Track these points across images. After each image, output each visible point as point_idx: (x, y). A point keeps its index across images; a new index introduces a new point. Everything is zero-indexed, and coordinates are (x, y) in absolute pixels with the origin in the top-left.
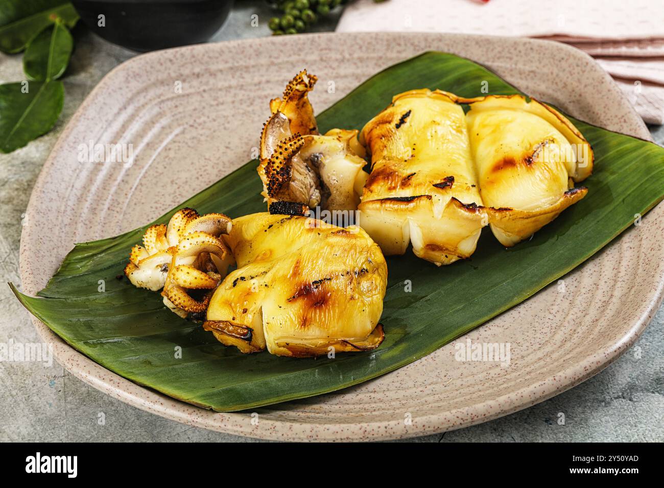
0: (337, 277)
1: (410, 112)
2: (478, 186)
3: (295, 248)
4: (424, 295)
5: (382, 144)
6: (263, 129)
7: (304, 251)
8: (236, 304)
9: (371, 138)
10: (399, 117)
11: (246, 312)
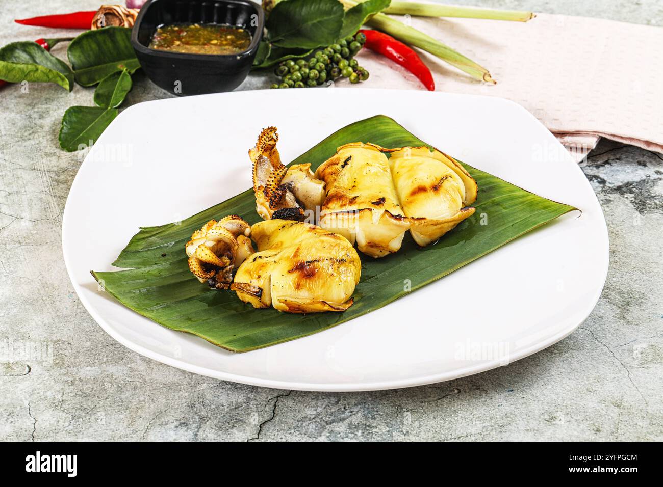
0: (324, 260)
1: (351, 156)
2: (401, 205)
3: (297, 241)
4: (374, 275)
5: (332, 179)
6: (253, 168)
7: (303, 243)
8: (253, 272)
9: (324, 174)
10: (344, 160)
11: (259, 277)
